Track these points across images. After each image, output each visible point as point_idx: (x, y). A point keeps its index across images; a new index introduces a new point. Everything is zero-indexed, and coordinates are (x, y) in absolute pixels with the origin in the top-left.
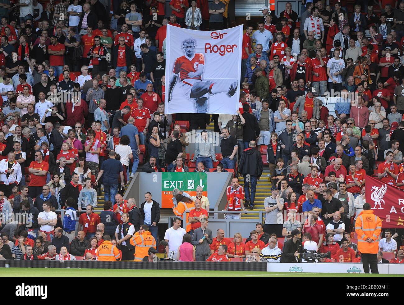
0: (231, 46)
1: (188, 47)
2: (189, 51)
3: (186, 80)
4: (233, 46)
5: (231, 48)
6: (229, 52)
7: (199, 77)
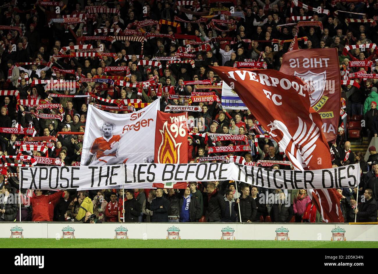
0: (146, 121)
1: (106, 129)
2: (107, 133)
3: (101, 158)
4: (149, 120)
5: (146, 122)
6: (143, 126)
7: (114, 154)
